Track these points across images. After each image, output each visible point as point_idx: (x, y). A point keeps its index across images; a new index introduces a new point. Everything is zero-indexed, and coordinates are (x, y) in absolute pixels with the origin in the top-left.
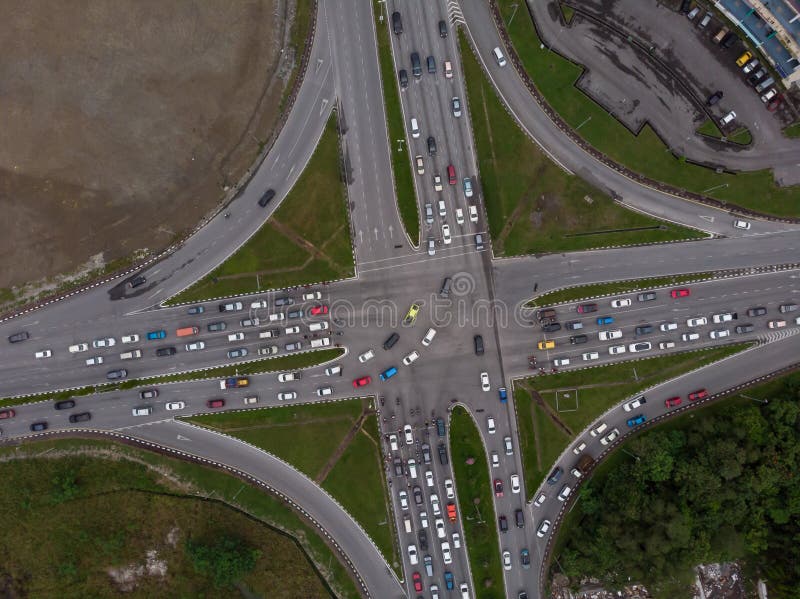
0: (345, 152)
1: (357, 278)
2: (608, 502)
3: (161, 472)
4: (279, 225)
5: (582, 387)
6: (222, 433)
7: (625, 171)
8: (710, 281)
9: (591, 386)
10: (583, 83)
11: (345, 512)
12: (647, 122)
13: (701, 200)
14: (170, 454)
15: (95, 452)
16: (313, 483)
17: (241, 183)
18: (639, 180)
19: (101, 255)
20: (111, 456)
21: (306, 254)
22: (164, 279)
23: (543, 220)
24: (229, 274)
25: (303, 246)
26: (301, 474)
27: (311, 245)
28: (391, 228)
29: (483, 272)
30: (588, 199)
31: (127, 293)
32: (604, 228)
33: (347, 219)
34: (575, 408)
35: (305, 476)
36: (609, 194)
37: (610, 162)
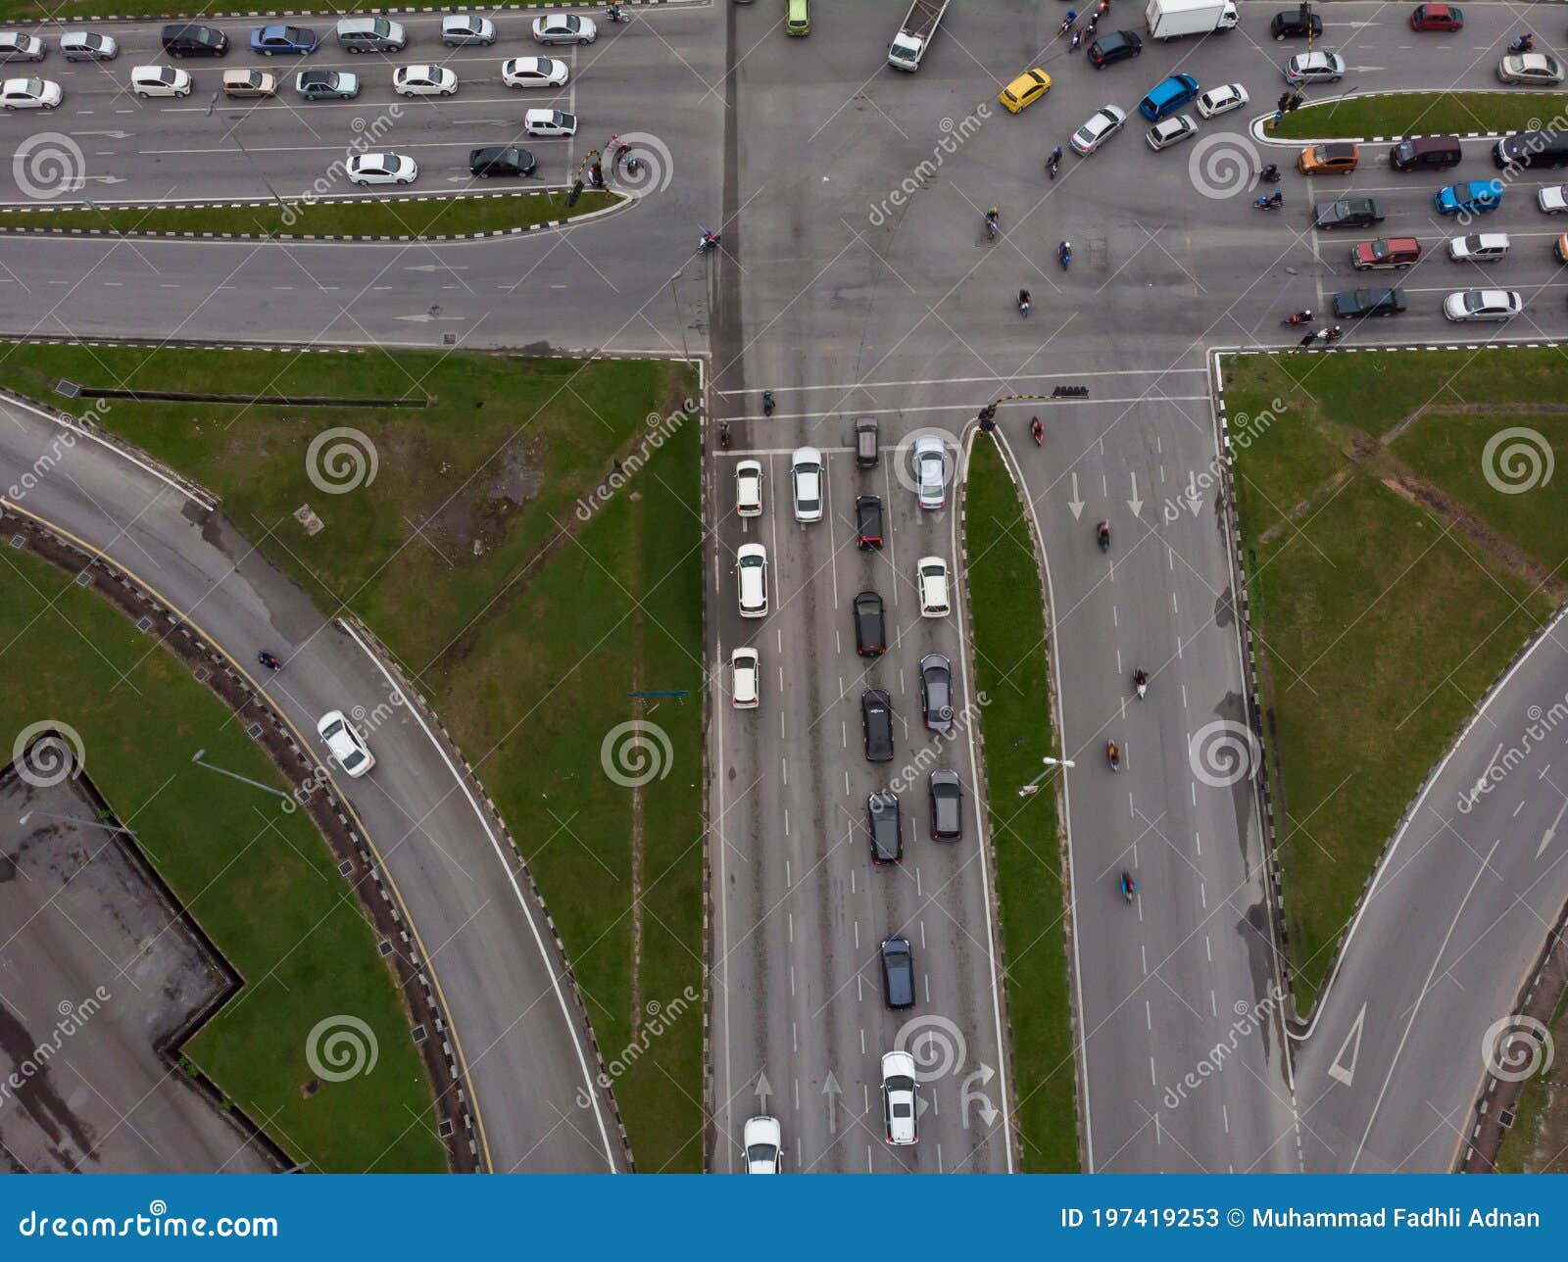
0: (1255, 830)
18: (102, 566)
21: (1410, 453)
23: (495, 469)
25: (1428, 485)
27: (1393, 485)
29: (746, 316)
30: (311, 521)
32: (280, 416)
36: (227, 533)
37: (186, 644)
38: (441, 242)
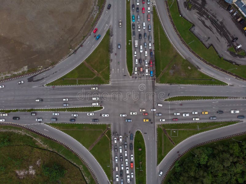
0: (111, 42)
1: (110, 84)
2: (184, 169)
3: (37, 140)
4: (87, 64)
5: (180, 129)
6: (59, 130)
7: (203, 60)
8: (226, 99)
9: (183, 129)
10: (192, 29)
11: (97, 161)
12: (212, 45)
13: (226, 73)
14: (41, 135)
15: (16, 131)
16: (87, 150)
17: (76, 49)
18: (207, 64)
19: (27, 67)
20: (21, 133)
21: (94, 74)
22: (47, 77)
23: (174, 73)
24: (68, 78)
25: (94, 72)
26: (84, 147)
27: (96, 72)
28: (123, 69)
29: (152, 88)
30: (189, 68)
31: (34, 80)
32: (193, 78)
33: (109, 65)
34: (177, 136)
35: (85, 148)
36: (197, 67)
37: (198, 57)
38: (181, 96)
